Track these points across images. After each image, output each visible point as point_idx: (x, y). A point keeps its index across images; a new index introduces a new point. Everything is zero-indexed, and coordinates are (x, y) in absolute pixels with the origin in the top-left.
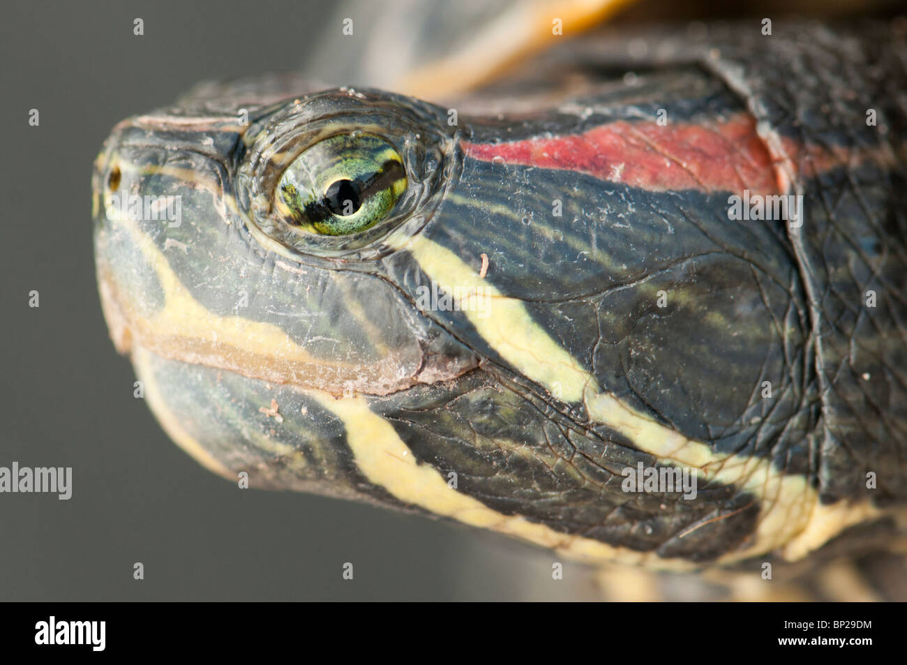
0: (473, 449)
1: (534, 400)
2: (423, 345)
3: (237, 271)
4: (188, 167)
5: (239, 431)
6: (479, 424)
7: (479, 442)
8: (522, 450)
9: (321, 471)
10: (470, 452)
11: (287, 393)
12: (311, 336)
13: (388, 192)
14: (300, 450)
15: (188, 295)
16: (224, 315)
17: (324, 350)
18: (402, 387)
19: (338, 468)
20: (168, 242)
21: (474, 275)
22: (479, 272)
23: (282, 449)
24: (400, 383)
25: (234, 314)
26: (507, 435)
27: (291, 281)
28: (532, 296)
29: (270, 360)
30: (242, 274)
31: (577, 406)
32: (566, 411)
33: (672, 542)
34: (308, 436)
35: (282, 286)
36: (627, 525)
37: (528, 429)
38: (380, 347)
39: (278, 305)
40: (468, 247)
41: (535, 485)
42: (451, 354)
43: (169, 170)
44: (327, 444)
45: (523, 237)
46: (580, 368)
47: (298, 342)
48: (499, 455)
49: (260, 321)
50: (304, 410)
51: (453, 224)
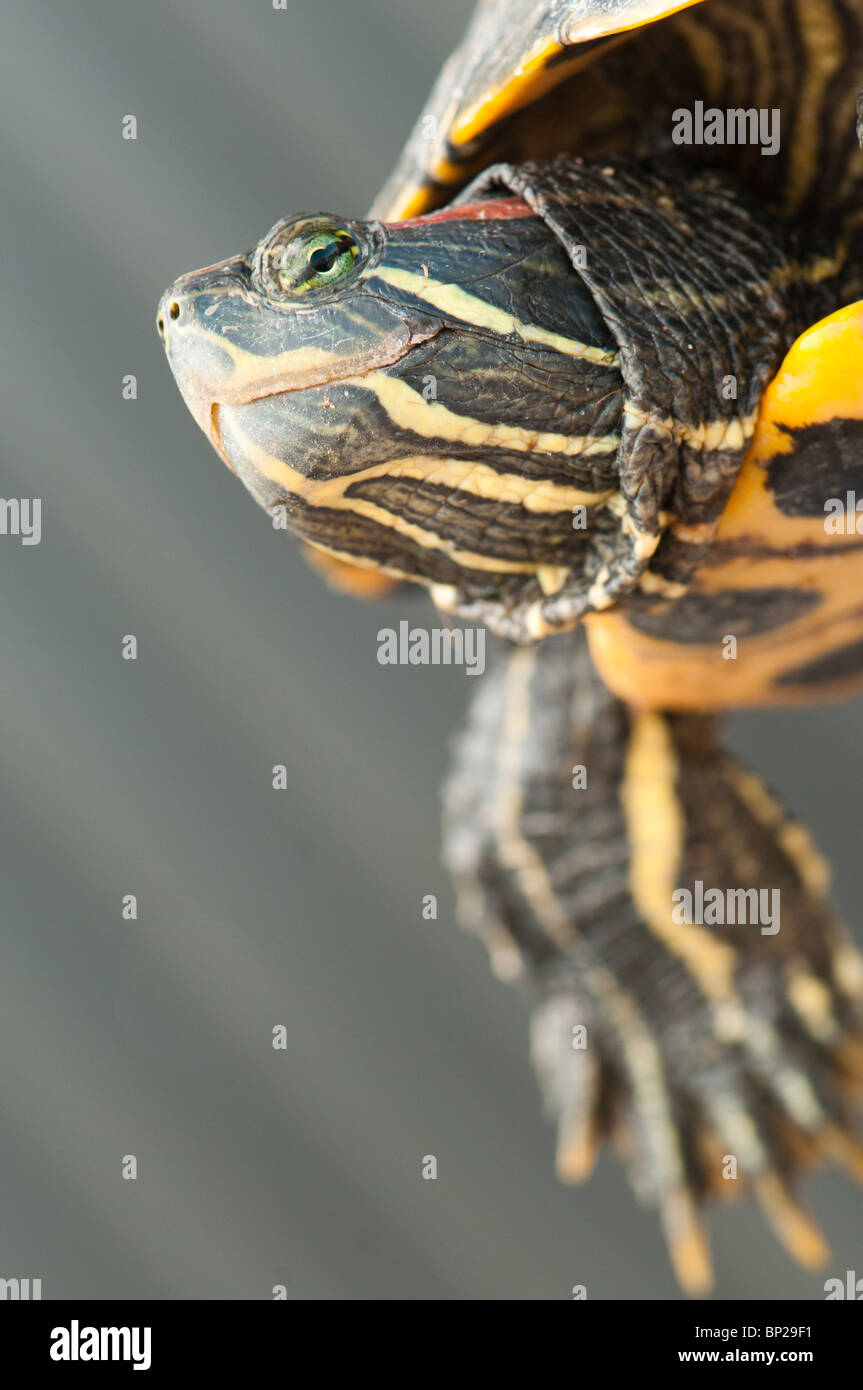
0: (459, 382)
1: (486, 339)
2: (406, 322)
3: (274, 328)
4: (219, 286)
5: (309, 430)
6: (458, 364)
7: (461, 377)
8: (490, 373)
9: (369, 434)
10: (458, 385)
11: (332, 388)
12: (335, 342)
13: (348, 254)
14: (351, 423)
15: (249, 354)
16: (276, 355)
17: (346, 348)
18: (403, 353)
19: (379, 427)
20: (224, 329)
21: (421, 277)
22: (423, 275)
23: (340, 429)
24: (401, 351)
25: (282, 351)
26: (479, 365)
27: (310, 318)
28: (461, 280)
29: (315, 370)
30: (278, 327)
31: (514, 334)
32: (508, 339)
33: (600, 421)
34: (353, 410)
35: (306, 323)
36: (569, 416)
37: (489, 358)
38: (380, 333)
39: (308, 334)
40: (411, 264)
41: (505, 396)
42: (426, 323)
43: (208, 291)
44: (368, 411)
45: (441, 253)
46: (506, 314)
47: (329, 350)
48: (477, 381)
49: (299, 347)
50: (346, 393)
51: (396, 256)
